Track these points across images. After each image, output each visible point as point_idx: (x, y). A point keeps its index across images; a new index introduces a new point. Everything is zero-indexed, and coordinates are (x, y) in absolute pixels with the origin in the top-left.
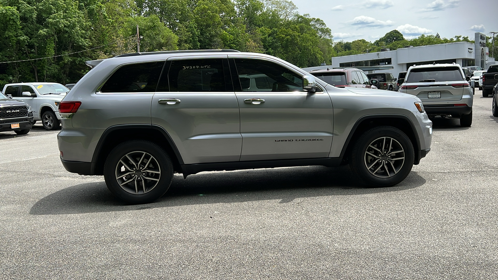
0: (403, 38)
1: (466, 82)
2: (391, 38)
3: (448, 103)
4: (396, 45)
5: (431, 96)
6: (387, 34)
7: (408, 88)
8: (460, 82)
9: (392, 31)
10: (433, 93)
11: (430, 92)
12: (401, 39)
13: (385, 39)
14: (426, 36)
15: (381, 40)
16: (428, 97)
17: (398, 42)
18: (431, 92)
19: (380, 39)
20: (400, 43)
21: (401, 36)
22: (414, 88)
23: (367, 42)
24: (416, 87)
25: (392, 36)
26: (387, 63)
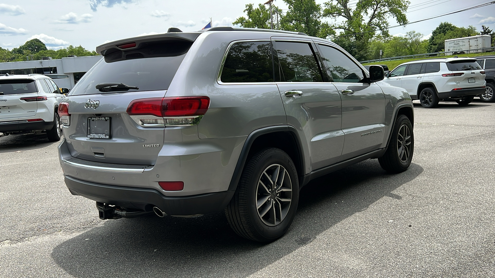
0: (46, 47)
2: (33, 46)
4: (43, 55)
6: (28, 42)
9: (32, 40)
12: (44, 48)
13: (26, 47)
14: (75, 47)
15: (22, 48)
17: (45, 51)
19: (20, 47)
20: (48, 53)
21: (44, 46)
23: (3, 50)
25: (33, 45)
26: (52, 72)
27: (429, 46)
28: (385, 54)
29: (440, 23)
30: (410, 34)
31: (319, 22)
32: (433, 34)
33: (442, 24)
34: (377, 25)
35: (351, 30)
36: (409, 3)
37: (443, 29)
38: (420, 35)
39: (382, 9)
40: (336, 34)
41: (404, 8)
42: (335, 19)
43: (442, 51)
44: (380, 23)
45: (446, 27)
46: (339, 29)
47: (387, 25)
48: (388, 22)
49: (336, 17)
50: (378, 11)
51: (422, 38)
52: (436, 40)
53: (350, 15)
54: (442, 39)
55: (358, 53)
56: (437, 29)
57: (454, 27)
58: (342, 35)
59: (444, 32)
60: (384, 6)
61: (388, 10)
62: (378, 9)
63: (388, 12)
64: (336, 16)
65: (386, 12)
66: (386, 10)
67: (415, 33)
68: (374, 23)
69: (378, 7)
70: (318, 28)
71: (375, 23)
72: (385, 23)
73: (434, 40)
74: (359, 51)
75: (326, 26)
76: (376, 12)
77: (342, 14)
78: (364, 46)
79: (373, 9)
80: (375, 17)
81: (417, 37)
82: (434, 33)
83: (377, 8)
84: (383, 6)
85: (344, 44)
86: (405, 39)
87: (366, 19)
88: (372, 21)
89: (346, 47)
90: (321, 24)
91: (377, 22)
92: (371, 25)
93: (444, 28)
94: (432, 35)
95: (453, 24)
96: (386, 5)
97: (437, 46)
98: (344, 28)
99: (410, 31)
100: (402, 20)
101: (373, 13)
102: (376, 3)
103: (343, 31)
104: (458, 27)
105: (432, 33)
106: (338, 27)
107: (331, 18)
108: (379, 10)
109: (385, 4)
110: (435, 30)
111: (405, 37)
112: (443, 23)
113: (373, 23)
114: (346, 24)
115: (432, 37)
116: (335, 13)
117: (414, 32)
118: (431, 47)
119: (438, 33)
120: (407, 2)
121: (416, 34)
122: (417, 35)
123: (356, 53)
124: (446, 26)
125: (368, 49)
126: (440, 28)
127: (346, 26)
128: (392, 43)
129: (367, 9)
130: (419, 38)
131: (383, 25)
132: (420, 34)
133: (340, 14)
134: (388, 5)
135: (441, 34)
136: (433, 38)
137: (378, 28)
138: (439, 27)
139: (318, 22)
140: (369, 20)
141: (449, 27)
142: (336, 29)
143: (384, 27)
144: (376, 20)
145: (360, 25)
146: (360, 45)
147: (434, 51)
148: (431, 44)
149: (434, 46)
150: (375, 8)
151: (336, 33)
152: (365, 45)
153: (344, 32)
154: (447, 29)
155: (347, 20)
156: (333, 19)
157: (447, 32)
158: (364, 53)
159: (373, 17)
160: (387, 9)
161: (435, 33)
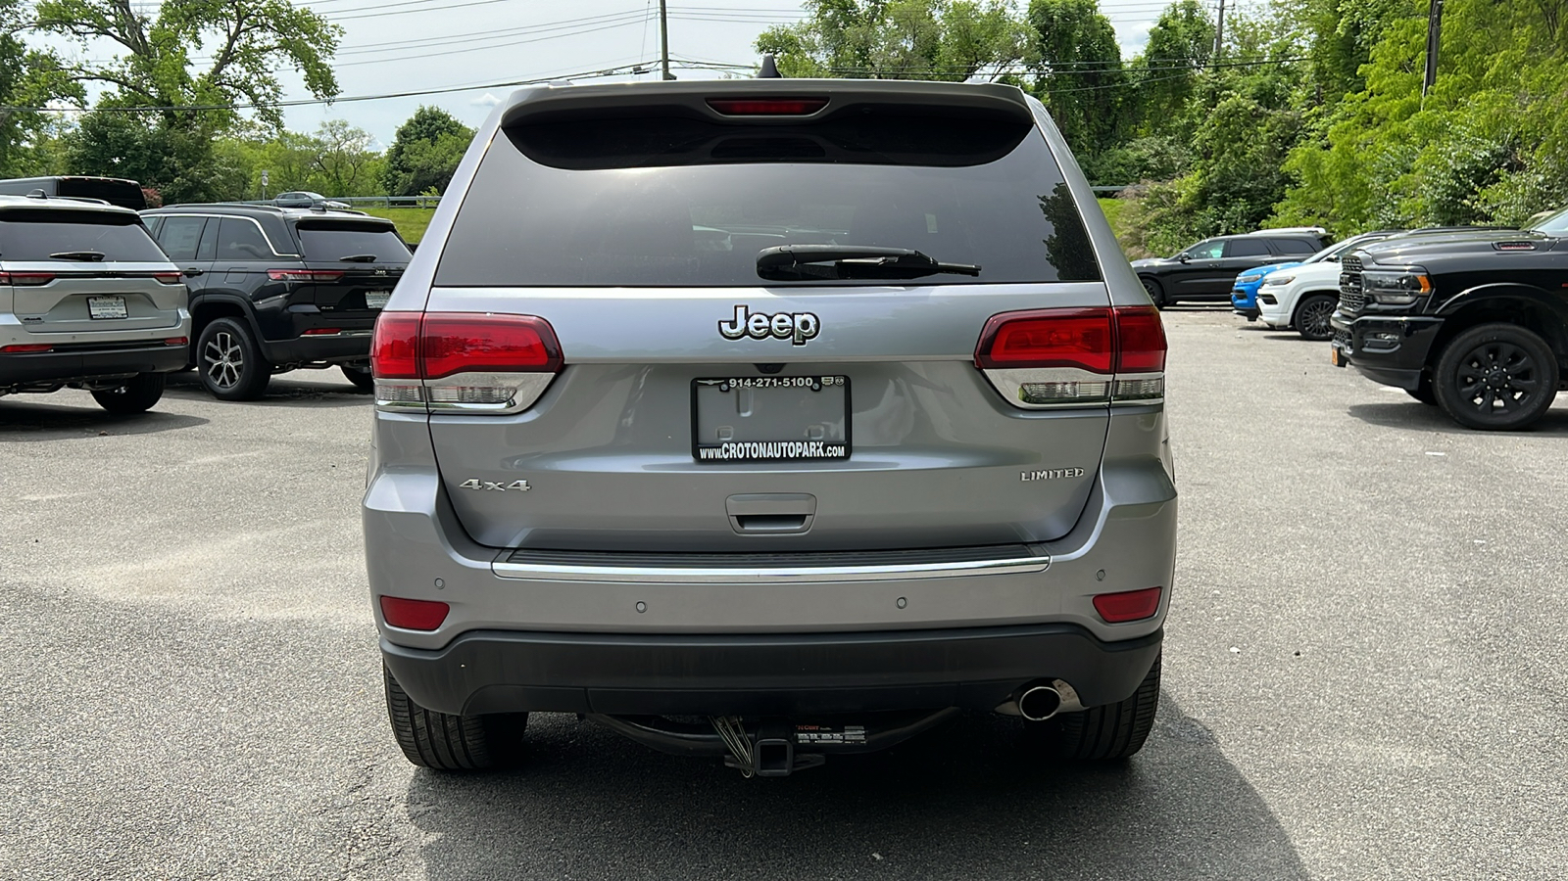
1: (170, 266)
3: (152, 333)
5: (98, 313)
7: (15, 280)
8: (158, 266)
10: (102, 301)
11: (95, 297)
16: (91, 316)
18: (96, 299)
22: (43, 281)
24: (48, 277)
27: (390, 172)
28: (254, 183)
29: (419, 108)
30: (332, 128)
31: (19, 46)
32: (400, 139)
33: (422, 111)
34: (239, 87)
35: (147, 93)
36: (342, 33)
37: (426, 126)
38: (364, 136)
39: (255, 38)
40: (85, 98)
41: (325, 45)
42: (82, 43)
43: (429, 191)
44: (252, 82)
45: (436, 120)
46: (104, 81)
47: (276, 90)
48: (278, 83)
49: (87, 36)
50: (243, 42)
51: (367, 145)
52: (410, 156)
53: (142, 37)
54: (426, 155)
55: (183, 173)
56: (410, 123)
57: (456, 123)
58: (108, 105)
59: (432, 136)
60: (264, 27)
61: (276, 44)
62: (242, 34)
63: (275, 51)
64: (85, 34)
65: (270, 49)
66: (267, 43)
67: (348, 129)
68: (233, 80)
69: (242, 28)
70: (16, 67)
71: (237, 81)
72: (269, 83)
73: (402, 157)
74: (187, 167)
75: (45, 63)
76: (236, 45)
77: (111, 30)
78: (201, 151)
79: (226, 33)
80: (232, 60)
81: (354, 141)
82: (403, 134)
83: (238, 31)
84: (259, 28)
85: (127, 136)
86: (317, 142)
87: (200, 61)
88: (222, 72)
89: (139, 146)
90: (25, 55)
91: (242, 77)
92: (221, 84)
93: (430, 125)
94: (395, 140)
95: (455, 116)
96: (269, 27)
97: (412, 176)
98: (122, 80)
99: (331, 121)
100: (322, 82)
101: (226, 45)
102: (235, 15)
103: (113, 88)
104: (467, 127)
105: (395, 133)
106: (98, 73)
107: (68, 37)
108: (244, 39)
109: (265, 21)
110: (404, 125)
111: (317, 137)
112: (426, 109)
113: (229, 78)
114: (127, 69)
115: (396, 145)
116: (85, 21)
117: (345, 125)
118: (396, 176)
119: (413, 137)
120: (333, 29)
121: (351, 132)
122: (353, 134)
123: (173, 170)
124: (434, 119)
125: (214, 160)
126: (418, 122)
127: (126, 75)
128: (276, 152)
129: (200, 30)
130: (360, 144)
131: (264, 88)
132: (361, 132)
133: (102, 30)
134: (276, 28)
135: (423, 140)
136: (399, 150)
137: (246, 99)
138: (414, 118)
139: (14, 43)
140: (213, 66)
141: (444, 123)
142: (92, 79)
143: (268, 96)
144: (235, 70)
145: (184, 80)
146: (188, 146)
147: (405, 191)
148: (396, 169)
149: (403, 175)
150: (233, 31)
151: (85, 93)
152: (206, 149)
153: (118, 95)
154: (438, 128)
155: (130, 52)
156: (75, 41)
157: (439, 136)
158: (202, 174)
159: (227, 57)
160: (270, 38)
161: (405, 136)
